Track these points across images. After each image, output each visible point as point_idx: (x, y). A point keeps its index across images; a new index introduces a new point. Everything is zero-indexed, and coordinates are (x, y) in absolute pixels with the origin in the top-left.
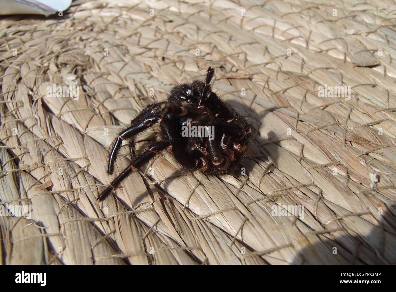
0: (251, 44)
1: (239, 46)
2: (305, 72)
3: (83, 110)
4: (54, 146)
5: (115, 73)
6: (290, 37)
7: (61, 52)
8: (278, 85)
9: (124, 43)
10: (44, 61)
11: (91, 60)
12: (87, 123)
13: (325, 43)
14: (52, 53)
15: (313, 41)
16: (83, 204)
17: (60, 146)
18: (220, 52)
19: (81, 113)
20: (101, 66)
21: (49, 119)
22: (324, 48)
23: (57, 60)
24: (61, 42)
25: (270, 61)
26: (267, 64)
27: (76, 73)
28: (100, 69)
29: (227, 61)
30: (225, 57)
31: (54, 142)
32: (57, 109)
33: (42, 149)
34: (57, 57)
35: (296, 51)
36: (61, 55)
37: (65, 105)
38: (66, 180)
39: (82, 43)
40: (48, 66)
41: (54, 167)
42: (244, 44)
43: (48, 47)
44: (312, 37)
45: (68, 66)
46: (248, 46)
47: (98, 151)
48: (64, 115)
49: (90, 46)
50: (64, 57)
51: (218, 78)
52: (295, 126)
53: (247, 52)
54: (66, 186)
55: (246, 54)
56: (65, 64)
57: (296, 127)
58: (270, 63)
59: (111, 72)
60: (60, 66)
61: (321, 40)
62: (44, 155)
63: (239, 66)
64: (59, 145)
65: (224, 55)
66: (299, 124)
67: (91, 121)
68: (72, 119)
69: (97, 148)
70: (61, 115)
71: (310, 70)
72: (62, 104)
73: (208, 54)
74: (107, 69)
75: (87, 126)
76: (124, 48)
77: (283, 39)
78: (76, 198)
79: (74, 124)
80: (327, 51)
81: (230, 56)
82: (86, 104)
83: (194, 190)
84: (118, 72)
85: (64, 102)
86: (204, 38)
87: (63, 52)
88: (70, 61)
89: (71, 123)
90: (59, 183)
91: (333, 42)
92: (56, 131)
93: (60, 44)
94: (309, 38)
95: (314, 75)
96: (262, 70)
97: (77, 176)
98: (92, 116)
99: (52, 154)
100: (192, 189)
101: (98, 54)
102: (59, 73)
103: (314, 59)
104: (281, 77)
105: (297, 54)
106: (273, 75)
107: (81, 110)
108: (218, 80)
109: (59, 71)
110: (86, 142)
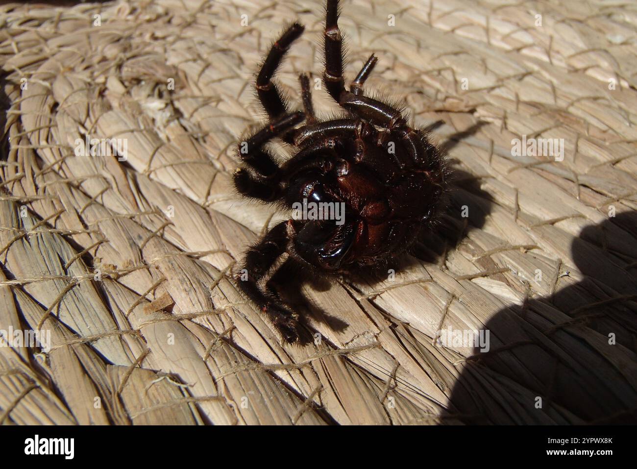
0: (456, 54)
1: (439, 57)
2: (562, 103)
3: (195, 163)
4: (154, 230)
5: (231, 97)
6: (518, 45)
7: (125, 59)
8: (524, 125)
9: (231, 46)
10: (96, 74)
11: (181, 74)
12: (207, 188)
13: (579, 57)
14: (104, 59)
15: (558, 52)
16: (245, 338)
17: (166, 228)
18: (407, 67)
19: (191, 169)
20: (201, 85)
21: (132, 179)
22: (579, 65)
23: (120, 72)
24: (118, 40)
25: (497, 84)
26: (493, 88)
27: (160, 96)
28: (200, 90)
29: (423, 82)
30: (419, 75)
31: (152, 221)
32: (142, 161)
33: (134, 236)
34: (120, 67)
35: (536, 68)
36: (125, 64)
37: (157, 154)
38: (200, 293)
39: (156, 43)
40: (105, 83)
41: (169, 267)
42: (446, 54)
43: (94, 49)
44: (556, 47)
45: (143, 83)
46: (454, 57)
47: (245, 237)
48: (158, 172)
49: (174, 50)
50: (132, 68)
51: (418, 110)
52: (577, 195)
53: (455, 68)
54: (203, 305)
55: (454, 73)
56: (138, 81)
57: (579, 197)
58: (499, 87)
59: (223, 97)
60: (127, 84)
61: (572, 52)
62: (140, 245)
63: (447, 92)
64: (163, 228)
65: (417, 72)
66: (584, 192)
67: (215, 184)
68: (174, 180)
69: (241, 233)
70: (151, 172)
71: (570, 101)
72: (151, 153)
73: (388, 69)
74: (215, 90)
75: (209, 194)
76: (235, 55)
77: (508, 47)
78: (227, 327)
79: (181, 189)
80: (585, 69)
81: (427, 73)
82: (195, 152)
83: (447, 309)
84: (236, 97)
85: (153, 150)
86: (372, 41)
87: (128, 59)
88: (145, 74)
89: (173, 186)
90: (188, 299)
91: (592, 56)
92: (150, 201)
93: (117, 44)
94: (550, 47)
95: (578, 109)
96: (488, 99)
97: (217, 284)
98: (212, 174)
99: (156, 245)
100: (443, 308)
101: (191, 64)
102: (128, 95)
103: (569, 82)
104: (525, 111)
105: (538, 73)
106: (511, 108)
107: (189, 163)
108: (419, 114)
109: (128, 93)
110: (217, 221)
